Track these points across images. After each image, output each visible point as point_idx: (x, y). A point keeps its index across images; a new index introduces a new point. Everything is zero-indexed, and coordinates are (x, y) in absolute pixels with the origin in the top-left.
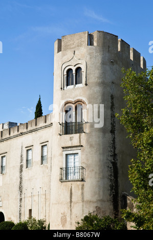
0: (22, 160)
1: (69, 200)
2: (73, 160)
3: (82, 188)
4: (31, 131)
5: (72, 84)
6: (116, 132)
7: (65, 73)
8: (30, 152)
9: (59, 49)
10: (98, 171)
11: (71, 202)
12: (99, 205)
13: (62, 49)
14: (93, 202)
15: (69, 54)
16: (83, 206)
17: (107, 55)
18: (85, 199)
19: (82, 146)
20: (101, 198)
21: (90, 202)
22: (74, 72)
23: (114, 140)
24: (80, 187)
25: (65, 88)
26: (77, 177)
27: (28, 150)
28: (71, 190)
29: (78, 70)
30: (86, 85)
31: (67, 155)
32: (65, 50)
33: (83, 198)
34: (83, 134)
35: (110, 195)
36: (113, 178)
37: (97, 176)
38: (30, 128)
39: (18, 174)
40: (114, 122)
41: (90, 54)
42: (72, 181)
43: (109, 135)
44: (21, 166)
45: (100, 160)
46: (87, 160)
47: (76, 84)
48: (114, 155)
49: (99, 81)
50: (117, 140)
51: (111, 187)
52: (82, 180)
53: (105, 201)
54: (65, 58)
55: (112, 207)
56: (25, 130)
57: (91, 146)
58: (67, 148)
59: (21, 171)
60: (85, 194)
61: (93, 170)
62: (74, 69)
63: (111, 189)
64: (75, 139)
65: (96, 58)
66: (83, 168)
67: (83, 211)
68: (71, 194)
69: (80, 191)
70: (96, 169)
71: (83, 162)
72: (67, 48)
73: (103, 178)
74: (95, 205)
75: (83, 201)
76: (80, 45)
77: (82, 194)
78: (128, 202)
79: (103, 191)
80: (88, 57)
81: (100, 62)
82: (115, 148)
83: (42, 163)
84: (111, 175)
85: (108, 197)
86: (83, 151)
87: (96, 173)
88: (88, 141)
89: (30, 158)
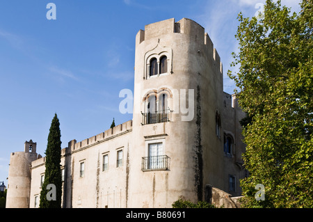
0: (99, 165)
1: (152, 189)
2: (156, 150)
3: (167, 178)
4: (108, 139)
5: (156, 74)
6: (201, 124)
7: (148, 62)
8: (106, 158)
9: (142, 39)
10: (183, 161)
11: (154, 190)
12: (184, 195)
13: (145, 38)
14: (178, 191)
15: (153, 43)
16: (167, 195)
17: (195, 44)
18: (169, 188)
19: (166, 135)
20: (186, 187)
21: (175, 191)
22: (158, 61)
23: (199, 131)
24: (164, 176)
25: (148, 77)
26: (161, 165)
27: (104, 156)
28: (154, 179)
29: (163, 58)
30: (172, 72)
31: (149, 144)
32: (148, 39)
33: (167, 187)
34: (168, 122)
35: (195, 185)
36: (198, 169)
37: (183, 166)
38: (106, 137)
39: (95, 177)
40: (200, 114)
41: (176, 41)
42: (155, 170)
43: (195, 126)
44: (98, 170)
45: (186, 150)
46: (172, 149)
47: (160, 73)
48: (200, 147)
49: (185, 69)
50: (202, 132)
51: (196, 177)
52: (167, 169)
53: (190, 191)
54: (149, 47)
55: (196, 197)
56: (102, 139)
57: (176, 135)
58: (149, 137)
59: (98, 174)
60: (169, 183)
61: (178, 160)
62: (158, 58)
63: (196, 180)
64: (159, 128)
65: (182, 45)
66: (167, 157)
67: (167, 200)
68: (154, 183)
69: (164, 180)
70: (182, 159)
71: (168, 152)
72: (151, 36)
73: (188, 168)
74: (180, 194)
75: (167, 190)
76: (165, 33)
77: (167, 183)
78: (213, 192)
79: (189, 181)
80: (175, 44)
81: (187, 50)
82: (200, 140)
83: (118, 166)
84: (196, 166)
85: (192, 187)
86: (167, 140)
87: (181, 162)
88: (173, 130)
89: (106, 162)
